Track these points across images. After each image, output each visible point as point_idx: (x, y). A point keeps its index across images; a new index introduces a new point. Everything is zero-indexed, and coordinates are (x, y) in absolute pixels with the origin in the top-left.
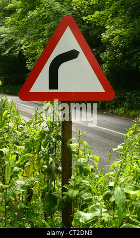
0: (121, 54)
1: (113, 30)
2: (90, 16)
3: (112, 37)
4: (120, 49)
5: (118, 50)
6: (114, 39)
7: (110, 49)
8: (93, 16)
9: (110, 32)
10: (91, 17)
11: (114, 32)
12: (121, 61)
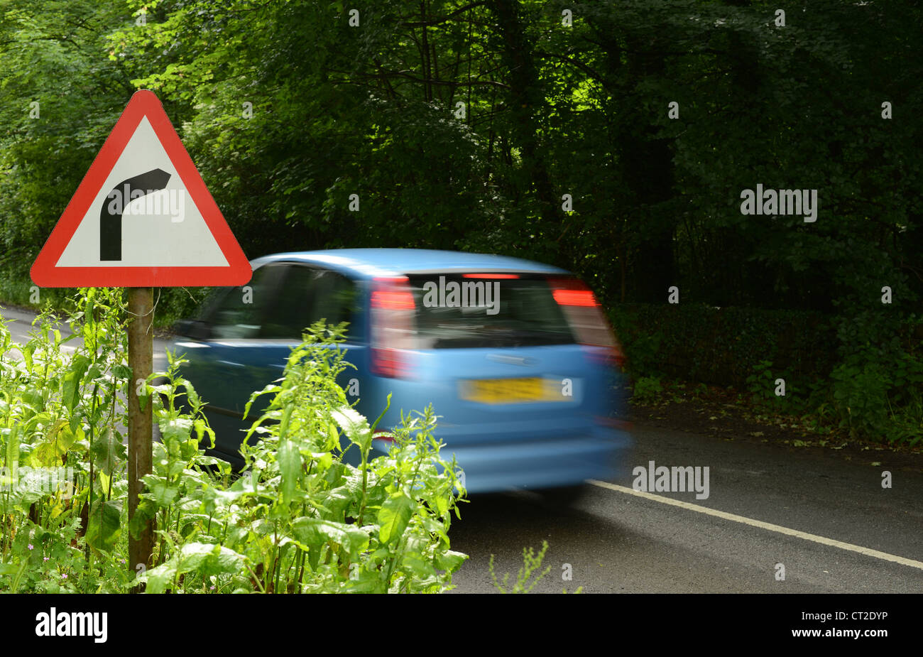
0: (236, 179)
1: (216, 115)
2: (153, 77)
3: (213, 134)
4: (235, 166)
5: (229, 168)
6: (219, 139)
7: (205, 165)
8: (162, 77)
9: (207, 120)
10: (157, 80)
11: (218, 120)
12: (235, 198)
